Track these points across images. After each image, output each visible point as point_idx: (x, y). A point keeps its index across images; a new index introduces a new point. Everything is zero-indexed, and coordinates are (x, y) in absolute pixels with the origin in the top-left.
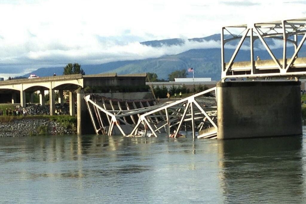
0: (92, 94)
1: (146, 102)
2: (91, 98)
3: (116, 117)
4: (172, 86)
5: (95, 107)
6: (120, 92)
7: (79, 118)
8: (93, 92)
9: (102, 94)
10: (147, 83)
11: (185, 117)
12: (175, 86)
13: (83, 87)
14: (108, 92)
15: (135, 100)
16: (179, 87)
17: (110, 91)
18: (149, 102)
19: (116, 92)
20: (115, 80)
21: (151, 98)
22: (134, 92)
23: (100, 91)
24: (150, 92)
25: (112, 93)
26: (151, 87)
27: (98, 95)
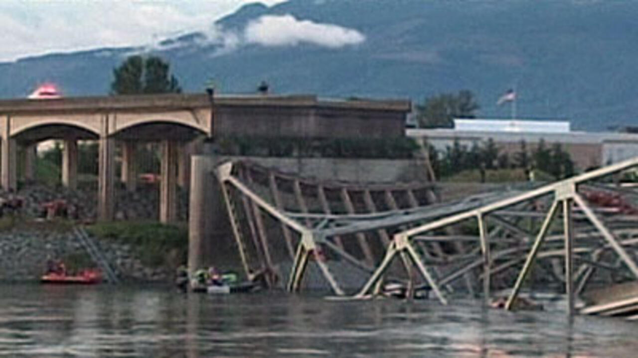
0: (235, 159)
1: (403, 192)
2: (233, 173)
3: (314, 235)
4: (451, 143)
5: (249, 199)
6: (325, 155)
7: (193, 233)
8: (243, 153)
9: (270, 162)
10: (409, 132)
11: (544, 245)
12: (462, 143)
13: (210, 135)
14: (287, 154)
15: (373, 183)
16: (475, 147)
17: (295, 153)
18: (414, 191)
19: (312, 156)
20: (312, 119)
21: (422, 181)
22: (369, 157)
23: (265, 151)
24: (419, 162)
25: (300, 157)
26: (421, 142)
27: (256, 165)
